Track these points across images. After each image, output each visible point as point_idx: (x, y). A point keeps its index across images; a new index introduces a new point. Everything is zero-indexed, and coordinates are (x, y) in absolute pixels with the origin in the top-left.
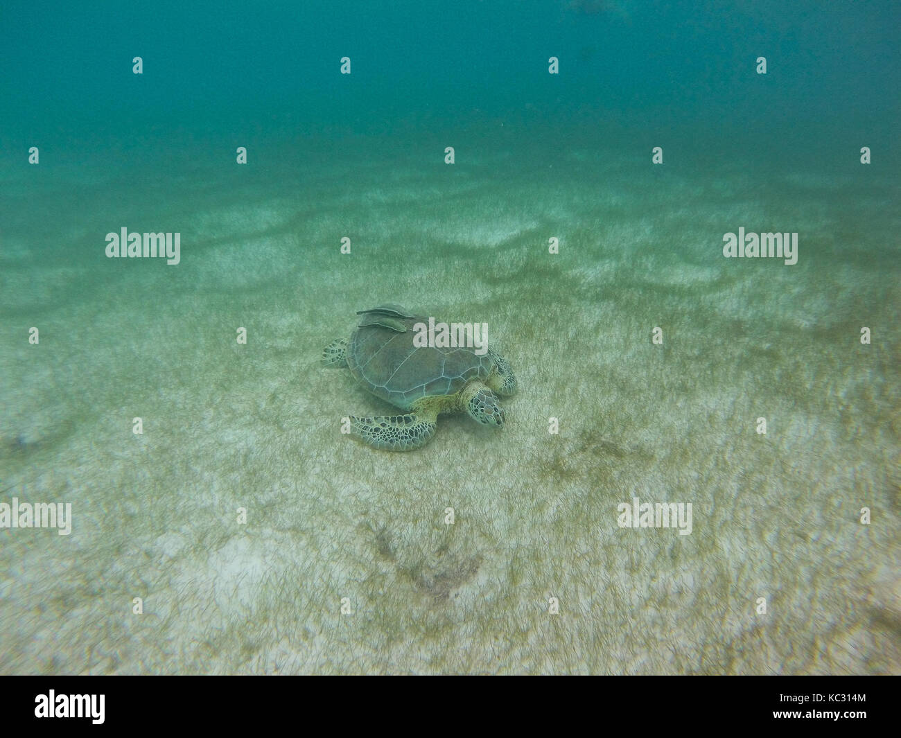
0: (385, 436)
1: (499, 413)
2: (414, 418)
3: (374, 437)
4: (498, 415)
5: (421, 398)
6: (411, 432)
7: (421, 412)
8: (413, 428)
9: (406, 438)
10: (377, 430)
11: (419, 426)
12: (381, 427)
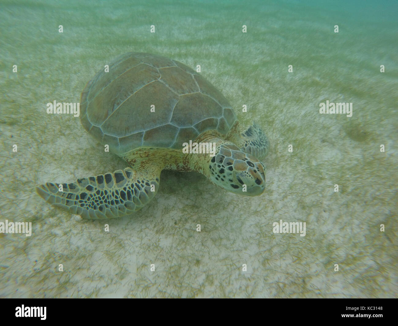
0: (93, 203)
1: (255, 168)
2: (128, 174)
3: (82, 205)
4: (255, 171)
5: (138, 148)
6: (123, 194)
7: (138, 165)
8: (125, 189)
9: (117, 202)
10: (83, 196)
11: (132, 186)
12: (87, 192)
